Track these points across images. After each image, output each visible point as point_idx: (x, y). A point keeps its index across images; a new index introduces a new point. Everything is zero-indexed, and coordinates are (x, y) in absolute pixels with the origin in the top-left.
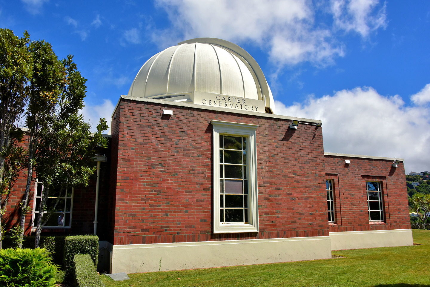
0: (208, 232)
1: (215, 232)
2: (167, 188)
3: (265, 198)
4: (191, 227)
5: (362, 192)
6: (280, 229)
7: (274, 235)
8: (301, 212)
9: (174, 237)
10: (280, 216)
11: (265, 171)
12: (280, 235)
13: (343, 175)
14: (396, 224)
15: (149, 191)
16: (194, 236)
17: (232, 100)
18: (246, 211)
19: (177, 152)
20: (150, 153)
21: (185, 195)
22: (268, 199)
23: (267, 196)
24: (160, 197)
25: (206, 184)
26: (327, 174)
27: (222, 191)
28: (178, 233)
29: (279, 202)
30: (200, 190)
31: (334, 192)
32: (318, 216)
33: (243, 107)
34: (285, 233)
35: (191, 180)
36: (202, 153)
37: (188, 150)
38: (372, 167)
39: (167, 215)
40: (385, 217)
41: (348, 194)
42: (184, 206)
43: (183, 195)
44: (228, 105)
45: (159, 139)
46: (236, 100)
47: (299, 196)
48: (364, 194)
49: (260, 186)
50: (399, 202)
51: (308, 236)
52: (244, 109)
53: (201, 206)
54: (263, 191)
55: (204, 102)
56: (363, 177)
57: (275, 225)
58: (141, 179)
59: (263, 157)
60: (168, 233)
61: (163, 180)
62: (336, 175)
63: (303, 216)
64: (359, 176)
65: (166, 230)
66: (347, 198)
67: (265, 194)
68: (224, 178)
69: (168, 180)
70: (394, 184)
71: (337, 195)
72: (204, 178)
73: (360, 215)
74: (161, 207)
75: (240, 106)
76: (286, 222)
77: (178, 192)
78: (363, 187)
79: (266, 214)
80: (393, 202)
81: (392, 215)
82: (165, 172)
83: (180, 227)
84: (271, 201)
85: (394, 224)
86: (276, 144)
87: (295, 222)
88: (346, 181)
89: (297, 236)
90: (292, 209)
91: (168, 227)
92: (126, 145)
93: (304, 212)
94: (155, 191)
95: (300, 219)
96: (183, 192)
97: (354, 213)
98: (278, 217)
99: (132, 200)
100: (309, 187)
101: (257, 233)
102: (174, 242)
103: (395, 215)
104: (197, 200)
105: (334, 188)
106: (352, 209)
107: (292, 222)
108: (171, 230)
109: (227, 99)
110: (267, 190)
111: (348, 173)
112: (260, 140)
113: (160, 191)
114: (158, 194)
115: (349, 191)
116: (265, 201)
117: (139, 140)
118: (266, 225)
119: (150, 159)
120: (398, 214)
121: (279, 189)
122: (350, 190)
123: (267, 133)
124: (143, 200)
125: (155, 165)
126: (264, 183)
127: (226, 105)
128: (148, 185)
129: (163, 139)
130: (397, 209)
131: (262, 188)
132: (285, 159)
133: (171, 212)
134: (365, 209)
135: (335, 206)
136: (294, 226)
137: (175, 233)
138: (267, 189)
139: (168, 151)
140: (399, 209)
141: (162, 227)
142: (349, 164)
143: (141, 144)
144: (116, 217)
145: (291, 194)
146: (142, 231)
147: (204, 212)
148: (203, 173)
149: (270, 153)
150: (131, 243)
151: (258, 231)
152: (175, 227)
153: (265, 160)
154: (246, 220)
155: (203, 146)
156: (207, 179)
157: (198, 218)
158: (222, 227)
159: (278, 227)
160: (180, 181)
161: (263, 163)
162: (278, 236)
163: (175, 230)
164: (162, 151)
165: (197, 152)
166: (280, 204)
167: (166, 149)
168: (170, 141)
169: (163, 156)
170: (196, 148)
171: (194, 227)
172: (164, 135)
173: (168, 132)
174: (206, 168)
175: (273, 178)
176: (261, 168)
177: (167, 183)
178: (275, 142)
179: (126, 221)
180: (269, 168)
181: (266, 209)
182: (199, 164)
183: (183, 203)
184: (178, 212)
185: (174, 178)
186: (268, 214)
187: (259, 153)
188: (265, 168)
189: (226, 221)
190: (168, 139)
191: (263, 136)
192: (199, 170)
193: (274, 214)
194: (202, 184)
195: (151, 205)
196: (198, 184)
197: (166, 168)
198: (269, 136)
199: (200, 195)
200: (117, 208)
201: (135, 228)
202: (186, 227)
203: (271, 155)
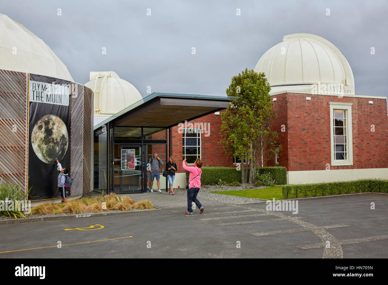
0: (329, 165)
1: (332, 165)
2: (310, 142)
3: (356, 146)
4: (321, 162)
7: (360, 167)
8: (374, 154)
9: (314, 167)
10: (363, 156)
15: (302, 143)
16: (322, 167)
18: (346, 153)
19: (313, 121)
20: (301, 122)
21: (318, 145)
22: (357, 146)
24: (307, 147)
25: (327, 139)
27: (334, 142)
28: (315, 165)
29: (363, 148)
30: (324, 142)
34: (365, 166)
35: (320, 137)
36: (325, 121)
37: (319, 120)
39: (310, 156)
42: (318, 151)
45: (305, 114)
47: (373, 145)
49: (353, 139)
51: (377, 168)
53: (325, 151)
54: (355, 142)
57: (361, 161)
59: (355, 122)
60: (311, 166)
61: (308, 137)
63: (375, 156)
65: (310, 164)
67: (356, 144)
68: (335, 135)
69: (310, 137)
72: (326, 136)
74: (308, 152)
76: (366, 160)
77: (315, 143)
79: (356, 155)
83: (316, 162)
84: (359, 148)
87: (371, 160)
90: (369, 152)
91: (311, 162)
92: (290, 119)
93: (376, 154)
94: (304, 143)
95: (373, 158)
96: (317, 143)
98: (362, 157)
102: (314, 170)
104: (323, 148)
107: (369, 160)
108: (312, 164)
110: (357, 142)
112: (354, 112)
113: (307, 143)
114: (306, 145)
116: (356, 148)
117: (296, 116)
118: (356, 161)
119: (302, 126)
121: (363, 140)
124: (300, 148)
125: (304, 129)
126: (355, 137)
128: (301, 140)
129: (307, 114)
131: (354, 140)
132: (366, 123)
133: (312, 154)
136: (370, 162)
137: (314, 165)
139: (309, 121)
141: (309, 162)
143: (298, 117)
144: (289, 157)
145: (369, 143)
146: (300, 164)
147: (327, 154)
148: (326, 133)
149: (358, 119)
150: (296, 171)
151: (353, 165)
152: (314, 162)
153: (356, 124)
154: (346, 159)
155: (325, 117)
156: (328, 136)
157: (324, 157)
158: (335, 162)
159: (362, 163)
160: (315, 137)
161: (355, 126)
162: (362, 168)
163: (314, 164)
164: (306, 121)
165: (323, 120)
166: (363, 149)
167: (308, 119)
168: (310, 115)
169: (307, 123)
170: (322, 118)
171: (322, 162)
172: (307, 112)
173: (309, 110)
174: (327, 129)
175: (360, 135)
176: (354, 128)
177: (310, 139)
178: (361, 113)
179: (293, 159)
180: (358, 129)
181: (356, 153)
182: (324, 128)
183: (317, 149)
184: (315, 154)
185: (313, 136)
186: (357, 155)
187: (353, 120)
188: (356, 129)
189: (336, 159)
190: (309, 114)
191: (355, 109)
192: (323, 131)
193: (360, 155)
194: (325, 139)
195: (303, 151)
196: (324, 139)
197: (309, 131)
198: (358, 109)
199: (325, 145)
200: (289, 152)
201: (297, 163)
202: (319, 162)
203: (359, 121)
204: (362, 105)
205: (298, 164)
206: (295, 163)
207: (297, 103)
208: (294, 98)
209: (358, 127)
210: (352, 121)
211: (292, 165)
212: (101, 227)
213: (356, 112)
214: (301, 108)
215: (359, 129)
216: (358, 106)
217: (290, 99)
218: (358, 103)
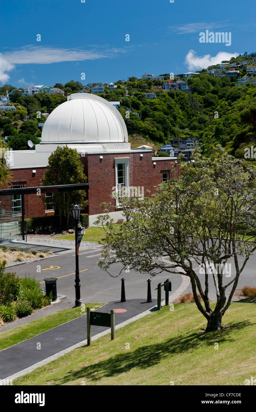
0: (115, 208)
1: (117, 208)
2: (102, 191)
5: (160, 180)
11: (131, 179)
13: (152, 171)
16: (112, 210)
19: (104, 175)
20: (97, 177)
30: (111, 190)
35: (109, 187)
36: (112, 174)
37: (108, 173)
38: (165, 165)
44: (118, 148)
46: (121, 145)
52: (123, 150)
55: (110, 148)
56: (161, 171)
59: (131, 172)
64: (159, 170)
68: (118, 184)
69: (102, 187)
75: (122, 148)
77: (105, 192)
82: (101, 184)
92: (90, 174)
96: (107, 192)
109: (118, 145)
111: (154, 170)
113: (100, 193)
117: (94, 172)
119: (97, 179)
122: (155, 180)
124: (96, 197)
125: (98, 182)
126: (131, 184)
128: (97, 190)
129: (100, 169)
139: (102, 175)
142: (155, 165)
148: (112, 183)
149: (133, 170)
150: (93, 215)
156: (114, 185)
160: (106, 188)
161: (131, 175)
164: (100, 175)
169: (100, 177)
170: (110, 172)
173: (102, 166)
174: (113, 180)
175: (134, 182)
176: (131, 177)
177: (102, 189)
178: (135, 164)
179: (91, 206)
182: (111, 179)
185: (104, 186)
190: (102, 169)
191: (131, 162)
198: (133, 161)
203: (134, 171)
204: (135, 158)
205: (95, 209)
206: (93, 209)
207: (94, 162)
208: (92, 158)
209: (133, 176)
211: (91, 211)
212: (58, 267)
213: (132, 164)
214: (96, 165)
216: (133, 159)
218: (133, 157)
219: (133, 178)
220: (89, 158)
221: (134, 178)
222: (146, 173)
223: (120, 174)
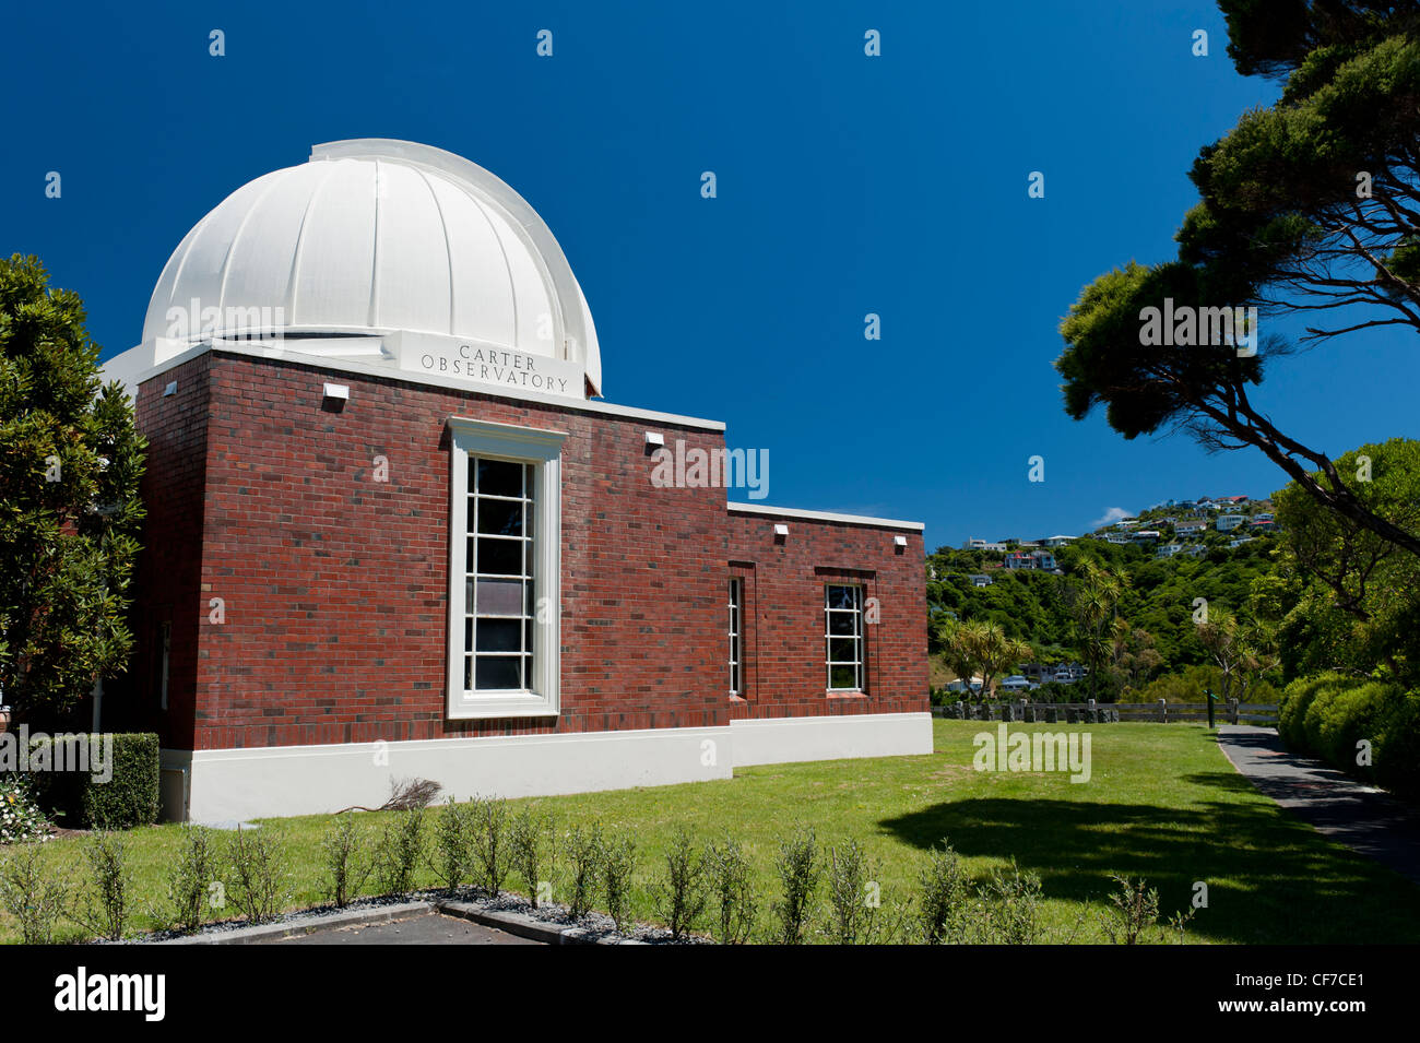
0: (436, 716)
1: (453, 715)
2: (332, 600)
3: (578, 628)
4: (390, 702)
5: (813, 612)
6: (611, 708)
7: (596, 724)
8: (663, 665)
9: (348, 727)
10: (612, 674)
11: (579, 556)
12: (610, 721)
13: (768, 565)
14: (895, 699)
15: (286, 607)
16: (398, 726)
17: (500, 358)
18: (529, 660)
19: (359, 501)
20: (289, 503)
21: (377, 618)
22: (585, 629)
23: (582, 622)
24: (314, 624)
25: (431, 589)
26: (731, 564)
27: (469, 608)
28: (359, 719)
29: (613, 638)
30: (415, 604)
31: (743, 612)
32: (707, 674)
33: (528, 379)
34: (622, 717)
35: (392, 579)
36: (422, 507)
37: (388, 496)
38: (842, 546)
39: (330, 670)
40: (867, 679)
41: (779, 618)
42: (375, 648)
43: (372, 617)
44: (491, 371)
45: (312, 465)
46: (511, 361)
47: (661, 624)
48: (817, 619)
49: (565, 594)
50: (906, 640)
51: (677, 726)
52: (529, 387)
53: (417, 648)
54: (574, 610)
55: (428, 362)
56: (819, 571)
57: (599, 697)
58: (266, 574)
59: (579, 518)
60: (332, 719)
61: (322, 576)
62: (750, 566)
63: (667, 673)
64: (809, 567)
65: (328, 711)
66: (774, 628)
67: (578, 616)
68: (475, 574)
69: (334, 577)
70: (895, 593)
71: (750, 621)
72: (427, 574)
73: (805, 675)
74: (318, 650)
75: (519, 377)
76: (627, 689)
77: (361, 609)
78: (817, 599)
79: (578, 670)
80: (889, 640)
81: (885, 674)
82: (327, 554)
83: (364, 702)
84: (592, 636)
85: (890, 700)
86: (609, 484)
87: (649, 689)
88: (775, 582)
89: (652, 727)
90: (641, 656)
91: (332, 703)
92: (223, 480)
93: (672, 664)
94: (301, 607)
95: (660, 682)
96: (373, 610)
97: (789, 670)
98: (607, 677)
99: (240, 630)
100: (687, 600)
101: (554, 718)
102: (347, 741)
103: (893, 674)
104: (407, 633)
105: (743, 601)
106: (785, 659)
107: (642, 689)
108: (341, 711)
109: (487, 357)
110: (584, 607)
111: (779, 561)
113: (314, 608)
114: (310, 616)
115: (779, 608)
116: (578, 637)
117: (261, 468)
118: (578, 698)
119: (289, 519)
120: (902, 674)
121: (614, 603)
122: (784, 608)
123: (588, 456)
124: (270, 629)
125: (301, 536)
126: (576, 587)
127: (484, 372)
128: (283, 590)
129: (323, 464)
130: (897, 659)
131: (571, 600)
132: (631, 525)
133: (342, 663)
134: (819, 660)
135: (744, 649)
136: (644, 702)
137: (352, 719)
138: (583, 602)
139: (334, 499)
140: (902, 659)
141: (320, 703)
142: (784, 536)
143: (268, 477)
144: (199, 677)
145: (641, 617)
146: (268, 712)
147: (426, 663)
148: (424, 560)
149: (594, 509)
150: (240, 746)
151: (559, 714)
152: (353, 702)
153: (582, 527)
154: (529, 685)
155: (425, 485)
156: (434, 574)
157: (409, 678)
158: (468, 702)
159: (607, 703)
160: (365, 581)
161: (576, 536)
162: (605, 725)
163: (352, 711)
164: (320, 498)
165: (411, 501)
166: (614, 643)
167: (330, 491)
168: (342, 469)
169: (323, 510)
170: (409, 491)
171: (399, 702)
172: (327, 455)
173: (338, 446)
174: (431, 545)
175: (597, 576)
176: (572, 548)
177: (333, 585)
178: (608, 478)
179: (224, 688)
180: (590, 549)
181: (578, 657)
182: (415, 536)
183: (372, 640)
184: (361, 663)
185: (352, 571)
186: (584, 670)
187: (566, 509)
188: (581, 548)
189: (477, 688)
190: (336, 465)
191: (579, 460)
192: (414, 551)
193: (598, 669)
194: (421, 588)
195: (291, 645)
196: (412, 588)
197: (330, 546)
198: (593, 459)
199: (416, 619)
200: (203, 652)
201: (247, 705)
202: (380, 702)
203: (598, 515)
204: (610, 446)
205: (255, 711)
206: (235, 706)
207: (271, 407)
208: (253, 378)
209: (589, 542)
210: (564, 514)
211: (216, 719)
213: (583, 474)
214: (290, 432)
215: (595, 549)
216: (594, 450)
217: (228, 383)
218: (596, 436)
219: (593, 555)
220: (224, 380)
221: (596, 556)
222: (685, 537)
223: (496, 516)
